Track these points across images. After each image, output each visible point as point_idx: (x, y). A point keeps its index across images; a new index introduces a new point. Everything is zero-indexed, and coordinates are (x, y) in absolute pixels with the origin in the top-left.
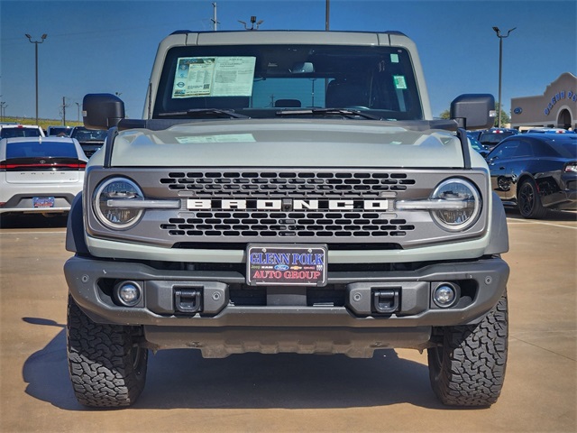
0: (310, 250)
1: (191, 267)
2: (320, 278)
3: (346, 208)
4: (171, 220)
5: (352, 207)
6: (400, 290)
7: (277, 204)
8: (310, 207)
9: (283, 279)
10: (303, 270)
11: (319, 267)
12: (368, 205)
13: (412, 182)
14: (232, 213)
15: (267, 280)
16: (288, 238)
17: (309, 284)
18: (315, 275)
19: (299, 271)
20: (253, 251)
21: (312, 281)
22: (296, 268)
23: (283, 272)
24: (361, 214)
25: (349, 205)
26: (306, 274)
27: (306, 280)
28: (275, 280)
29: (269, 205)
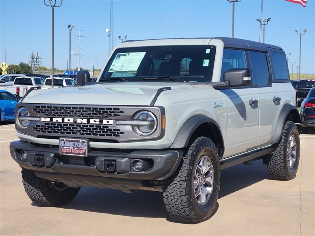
0: (81, 140)
1: (51, 146)
2: (85, 153)
3: (96, 123)
4: (36, 126)
6: (115, 161)
7: (72, 121)
8: (83, 122)
9: (71, 153)
10: (78, 149)
11: (84, 148)
12: (105, 122)
13: (122, 112)
14: (56, 124)
15: (66, 153)
16: (75, 135)
17: (81, 155)
18: (83, 152)
19: (77, 149)
20: (61, 140)
21: (82, 154)
22: (76, 148)
23: (71, 150)
24: (102, 126)
25: (98, 122)
26: (80, 151)
27: (79, 154)
28: (69, 153)
29: (69, 120)
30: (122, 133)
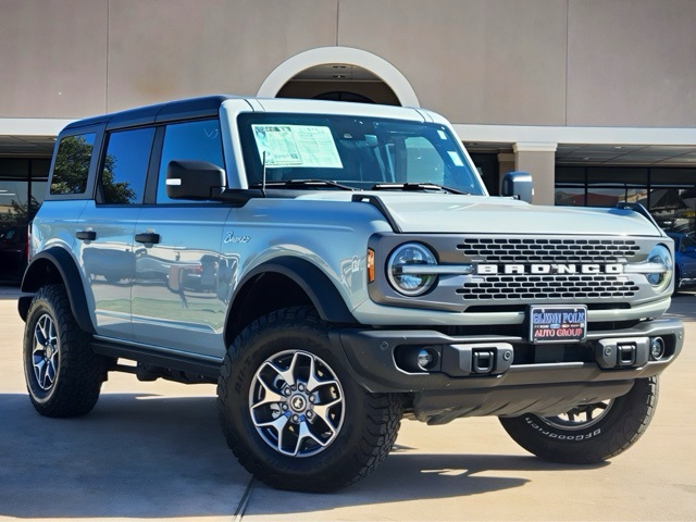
0: (576, 309)
2: (582, 335)
3: (594, 271)
4: (466, 285)
5: (598, 271)
6: (634, 344)
7: (546, 269)
8: (569, 271)
9: (556, 338)
10: (570, 328)
11: (582, 325)
12: (609, 268)
13: (638, 248)
14: (514, 277)
15: (545, 338)
16: (555, 299)
17: (575, 340)
18: (578, 332)
19: (567, 329)
20: (535, 312)
21: (576, 338)
23: (556, 330)
24: (605, 276)
25: (596, 269)
26: (572, 331)
27: (572, 338)
28: (550, 338)
29: (541, 269)
30: (637, 288)
